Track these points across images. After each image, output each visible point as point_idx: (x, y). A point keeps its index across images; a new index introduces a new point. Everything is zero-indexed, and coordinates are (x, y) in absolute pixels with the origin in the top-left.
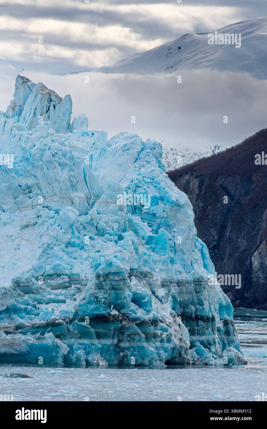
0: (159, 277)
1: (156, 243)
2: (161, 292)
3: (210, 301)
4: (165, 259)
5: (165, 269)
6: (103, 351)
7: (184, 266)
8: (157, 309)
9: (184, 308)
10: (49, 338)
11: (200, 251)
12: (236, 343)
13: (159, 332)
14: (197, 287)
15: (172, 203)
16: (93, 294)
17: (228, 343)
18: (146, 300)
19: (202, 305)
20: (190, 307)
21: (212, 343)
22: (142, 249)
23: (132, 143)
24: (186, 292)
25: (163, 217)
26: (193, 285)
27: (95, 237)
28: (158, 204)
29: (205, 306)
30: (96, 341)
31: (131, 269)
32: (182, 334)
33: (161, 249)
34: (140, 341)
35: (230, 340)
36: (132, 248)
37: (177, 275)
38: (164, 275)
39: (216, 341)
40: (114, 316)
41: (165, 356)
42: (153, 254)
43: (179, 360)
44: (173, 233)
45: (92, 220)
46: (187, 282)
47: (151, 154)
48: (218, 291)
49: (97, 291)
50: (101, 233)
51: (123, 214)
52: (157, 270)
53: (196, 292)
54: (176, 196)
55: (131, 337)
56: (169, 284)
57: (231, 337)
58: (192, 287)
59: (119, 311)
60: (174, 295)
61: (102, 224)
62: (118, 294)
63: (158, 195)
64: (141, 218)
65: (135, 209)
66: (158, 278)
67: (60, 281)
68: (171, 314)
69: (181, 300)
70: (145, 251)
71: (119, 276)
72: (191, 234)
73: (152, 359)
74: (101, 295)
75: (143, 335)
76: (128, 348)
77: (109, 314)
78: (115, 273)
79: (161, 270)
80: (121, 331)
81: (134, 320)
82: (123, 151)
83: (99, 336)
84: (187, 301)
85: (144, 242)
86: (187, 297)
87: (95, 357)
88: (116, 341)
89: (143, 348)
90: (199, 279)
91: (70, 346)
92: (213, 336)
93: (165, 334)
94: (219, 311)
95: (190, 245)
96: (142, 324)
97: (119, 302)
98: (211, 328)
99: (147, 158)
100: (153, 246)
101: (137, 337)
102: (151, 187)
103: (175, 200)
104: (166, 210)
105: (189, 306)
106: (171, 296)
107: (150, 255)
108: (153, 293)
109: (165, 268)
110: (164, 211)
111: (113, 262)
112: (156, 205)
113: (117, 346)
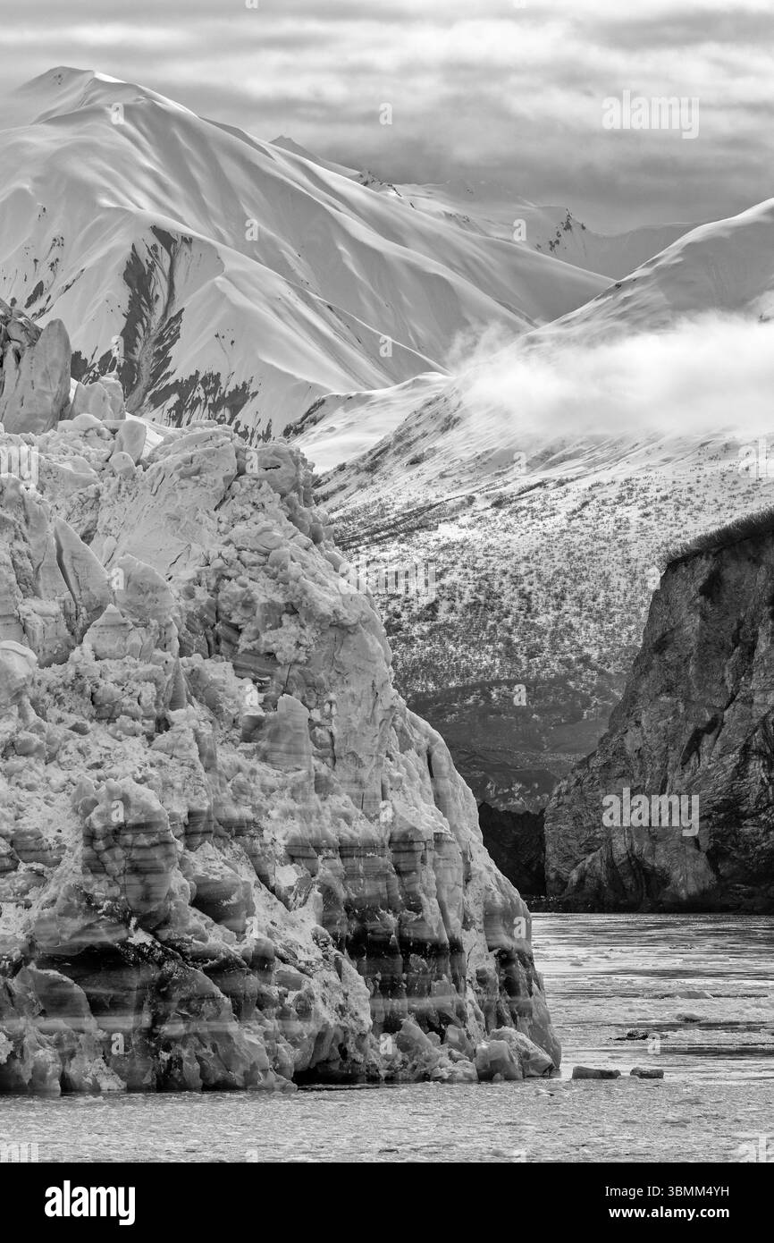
0: (279, 832)
1: (274, 736)
2: (287, 876)
3: (445, 896)
4: (299, 780)
5: (300, 812)
7: (361, 801)
8: (273, 923)
9: (361, 920)
11: (425, 754)
12: (535, 1016)
13: (274, 991)
14: (402, 857)
15: (321, 622)
16: (78, 888)
17: (514, 1017)
18: (234, 900)
19: (417, 908)
20: (382, 917)
21: (452, 1015)
22: (227, 757)
23: (209, 454)
24: (366, 875)
25: (296, 662)
26: (388, 852)
27: (89, 726)
28: (280, 625)
29: (427, 912)
30: (90, 1023)
31: (190, 815)
32: (346, 995)
33: (289, 752)
34: (217, 1017)
35: (517, 1008)
36: (194, 753)
37: (338, 825)
38: (295, 828)
39: (469, 1010)
40: (138, 949)
41: (291, 1056)
42: (261, 767)
43: (341, 1066)
44: (327, 707)
45: (78, 676)
46: (371, 845)
47: (265, 483)
48: (483, 869)
49: (90, 878)
50: (105, 711)
51: (170, 656)
52: (274, 814)
53: (399, 873)
54: (332, 599)
55: (193, 1006)
56: (312, 852)
57: (522, 999)
58: (386, 860)
59: (153, 932)
60: (328, 883)
61: (108, 687)
62: (148, 886)
63: (279, 599)
64: (235, 667)
65: (217, 641)
66: (278, 836)
68: (315, 938)
69: (354, 896)
70: (239, 759)
71: (151, 834)
72: (379, 707)
73: (254, 1067)
74: (100, 889)
75: (227, 1001)
76: (183, 1040)
77: (124, 944)
78: (138, 827)
79: (288, 814)
80: (161, 990)
81: (200, 958)
82: (183, 476)
83: (97, 1007)
84: (370, 898)
85: (236, 734)
86: (369, 889)
88: (146, 1019)
89: (228, 1037)
90: (405, 835)
92: (456, 997)
93: (293, 995)
94: (485, 926)
95: (377, 740)
96: (222, 968)
97: (154, 907)
98: (449, 973)
99: (256, 496)
100: (264, 744)
101: (207, 1007)
102: (262, 577)
103: (329, 612)
104: (304, 641)
105: (377, 912)
106: (317, 887)
107: (253, 772)
108: (264, 879)
109: (297, 807)
110: (298, 645)
111: (132, 796)
112: (275, 627)
113: (150, 1033)
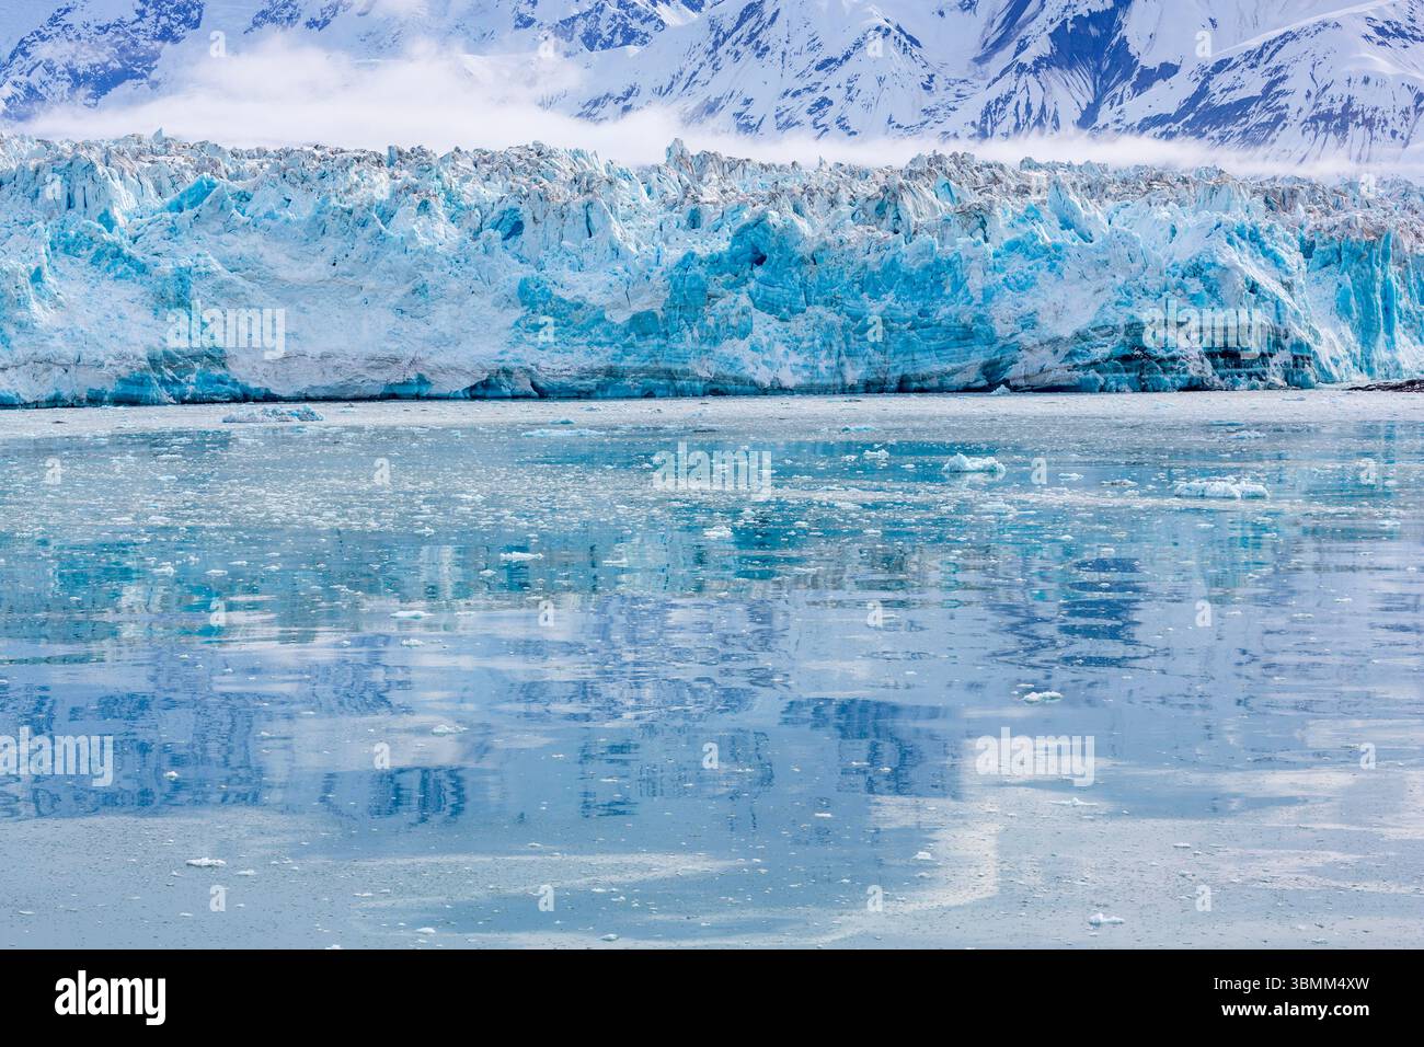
6: (1129, 382)
10: (1092, 373)
67: (1106, 331)
87: (1124, 386)
91: (1106, 379)
